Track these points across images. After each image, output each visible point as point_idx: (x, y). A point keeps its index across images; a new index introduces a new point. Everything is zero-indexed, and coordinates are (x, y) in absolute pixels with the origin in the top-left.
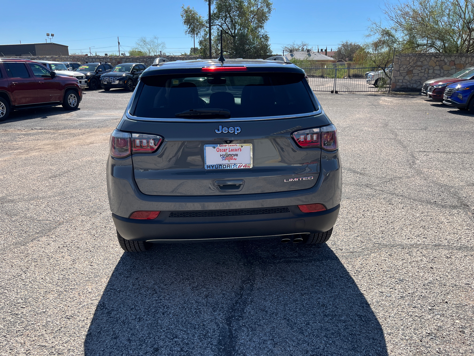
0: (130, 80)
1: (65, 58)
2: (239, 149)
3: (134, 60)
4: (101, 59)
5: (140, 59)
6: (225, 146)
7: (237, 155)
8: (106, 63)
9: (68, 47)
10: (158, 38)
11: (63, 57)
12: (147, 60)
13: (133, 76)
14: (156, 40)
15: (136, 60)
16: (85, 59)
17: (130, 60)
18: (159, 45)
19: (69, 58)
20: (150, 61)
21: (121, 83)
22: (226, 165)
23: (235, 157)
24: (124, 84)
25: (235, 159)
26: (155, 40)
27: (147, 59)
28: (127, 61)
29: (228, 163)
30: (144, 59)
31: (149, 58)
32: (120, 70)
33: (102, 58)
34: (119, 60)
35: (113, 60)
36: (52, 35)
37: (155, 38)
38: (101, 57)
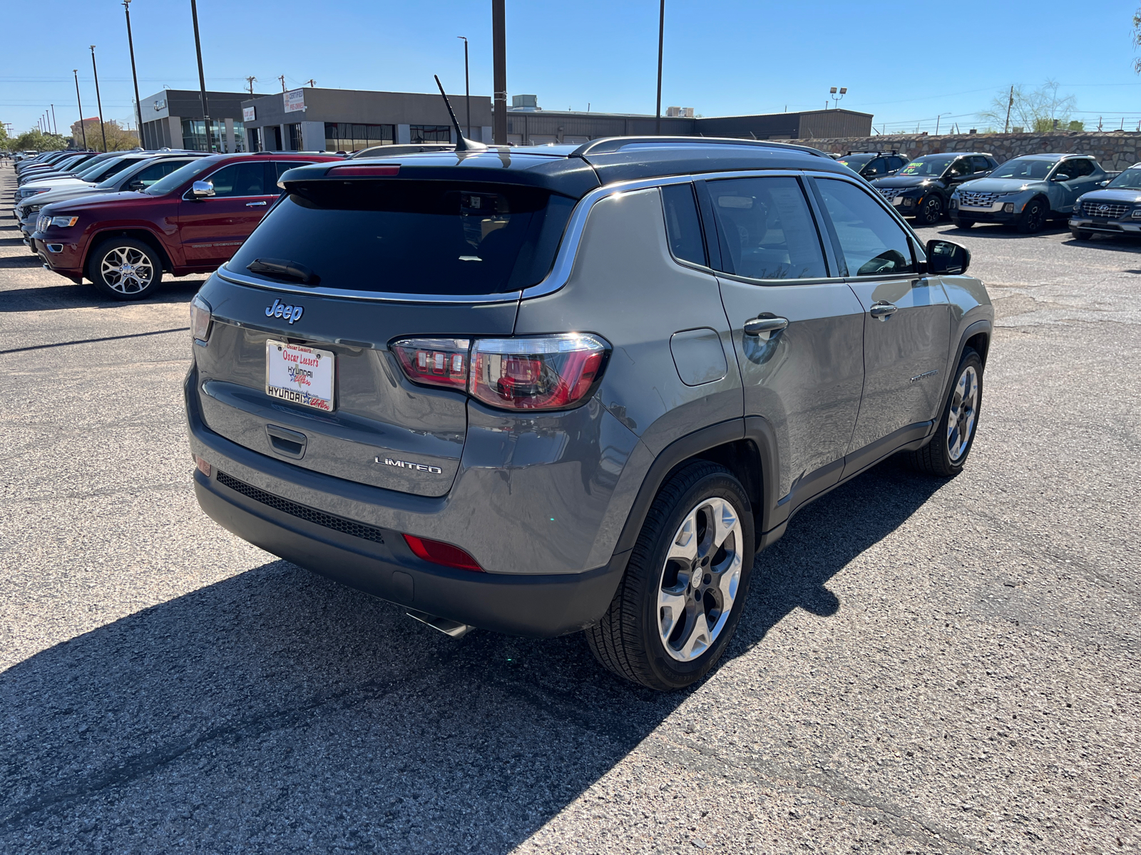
0: (934, 197)
1: (819, 143)
2: (314, 361)
3: (976, 145)
4: (895, 145)
5: (995, 143)
6: (295, 348)
7: (310, 374)
8: (894, 152)
9: (871, 116)
10: (1058, 84)
11: (815, 140)
12: (1012, 143)
13: (947, 187)
14: (1051, 90)
15: (981, 145)
16: (859, 145)
17: (967, 146)
18: (1056, 103)
19: (825, 143)
20: (1019, 146)
21: (908, 203)
22: (295, 393)
23: (308, 378)
24: (914, 205)
25: (308, 384)
26: (1050, 92)
27: (1014, 141)
28: (957, 147)
29: (299, 389)
30: (1005, 143)
31: (1017, 140)
32: (922, 172)
33: (898, 142)
34: (938, 146)
35: (923, 145)
36: (843, 91)
37: (1051, 85)
38: (896, 140)
